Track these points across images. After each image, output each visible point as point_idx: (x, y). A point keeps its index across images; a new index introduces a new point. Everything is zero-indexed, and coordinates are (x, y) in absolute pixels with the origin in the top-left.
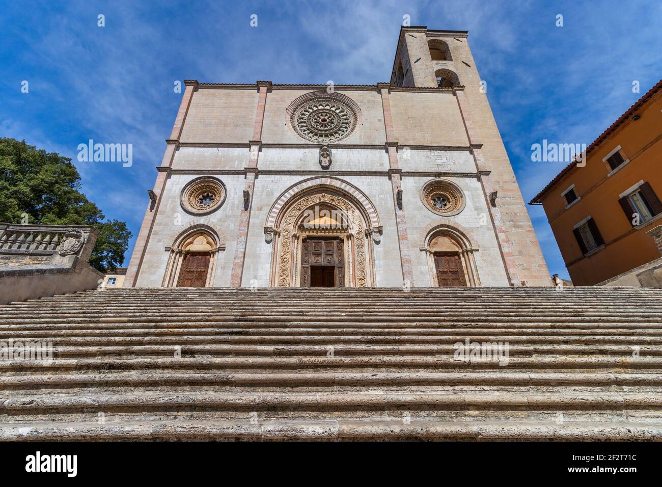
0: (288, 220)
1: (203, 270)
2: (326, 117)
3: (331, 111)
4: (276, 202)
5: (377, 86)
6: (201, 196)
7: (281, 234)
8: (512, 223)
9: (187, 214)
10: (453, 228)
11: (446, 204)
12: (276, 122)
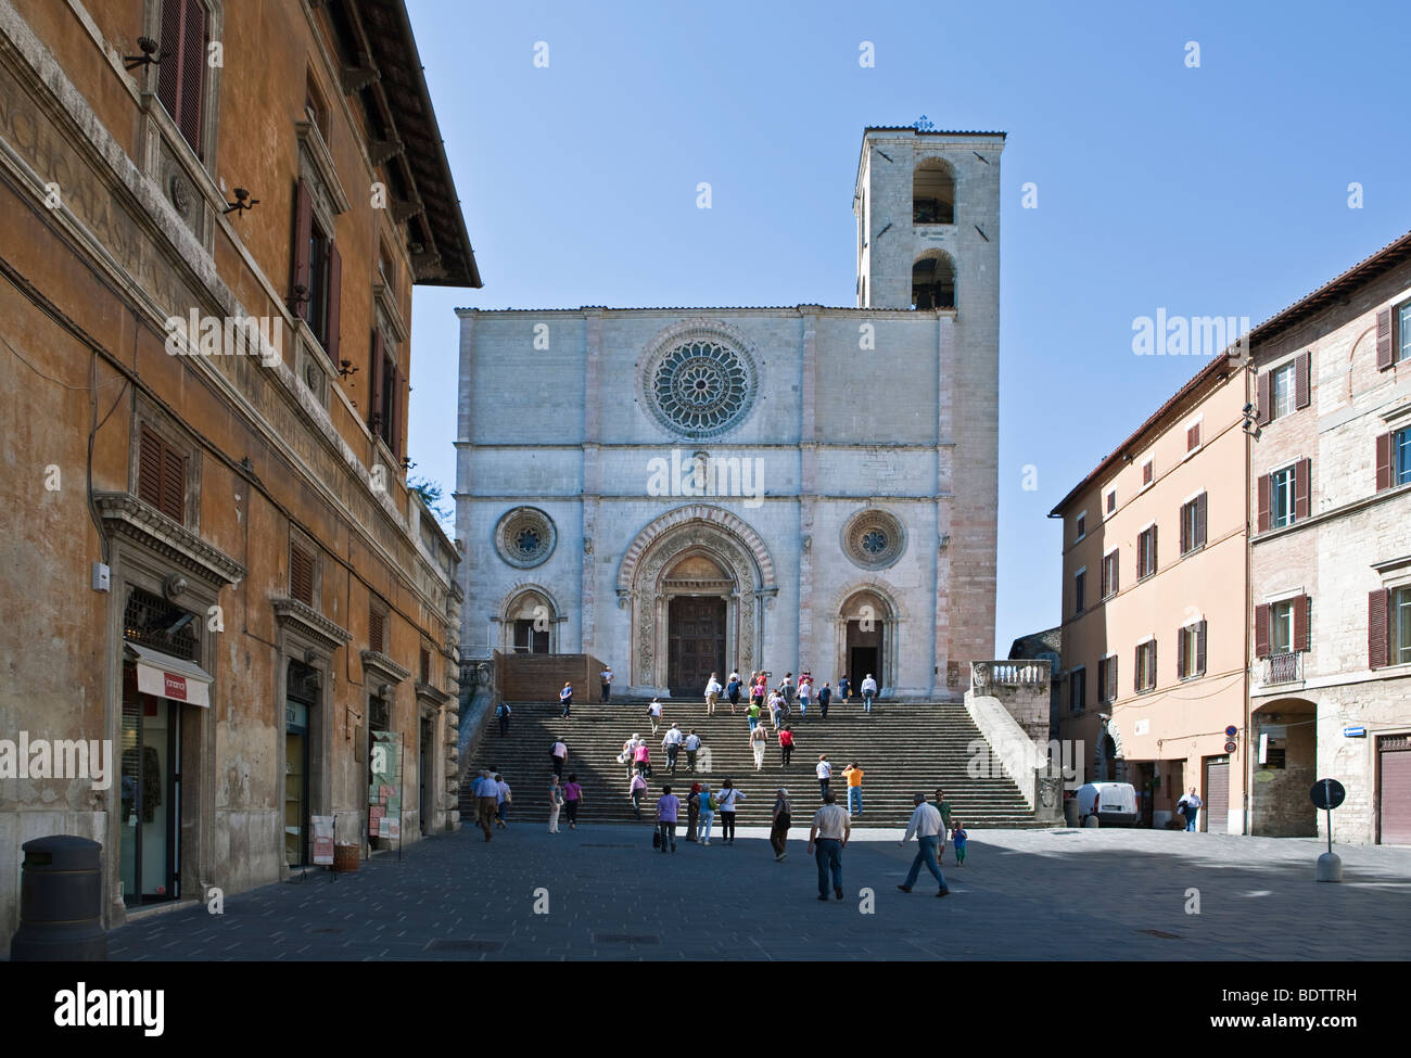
0: (648, 576)
1: (541, 644)
2: (704, 378)
3: (714, 361)
4: (629, 549)
5: (797, 308)
6: (520, 535)
7: (639, 595)
8: (968, 579)
9: (509, 568)
10: (880, 588)
11: (882, 546)
12: (619, 395)
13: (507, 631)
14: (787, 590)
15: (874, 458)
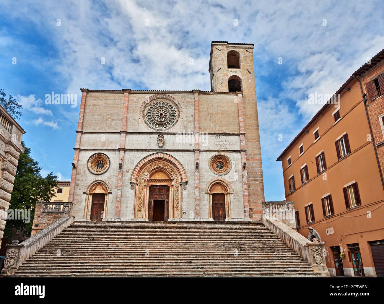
0: (142, 177)
1: (102, 203)
2: (162, 112)
3: (166, 107)
4: (135, 168)
5: (192, 91)
6: (97, 163)
7: (138, 184)
8: (253, 179)
9: (92, 174)
10: (223, 182)
11: (223, 167)
12: (134, 117)
13: (89, 198)
14: (191, 182)
15: (219, 138)
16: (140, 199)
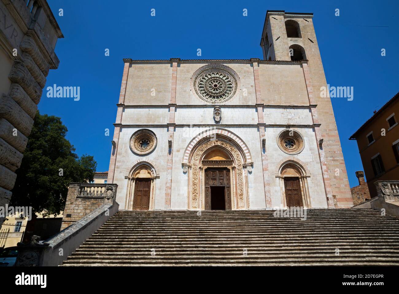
0: (196, 158)
1: (147, 190)
2: (217, 83)
3: (220, 78)
4: (188, 146)
5: (250, 60)
7: (192, 167)
8: (332, 158)
9: (135, 155)
10: (296, 162)
11: (293, 145)
12: (184, 88)
13: (132, 183)
14: (257, 163)
15: (286, 111)
16: (194, 184)
